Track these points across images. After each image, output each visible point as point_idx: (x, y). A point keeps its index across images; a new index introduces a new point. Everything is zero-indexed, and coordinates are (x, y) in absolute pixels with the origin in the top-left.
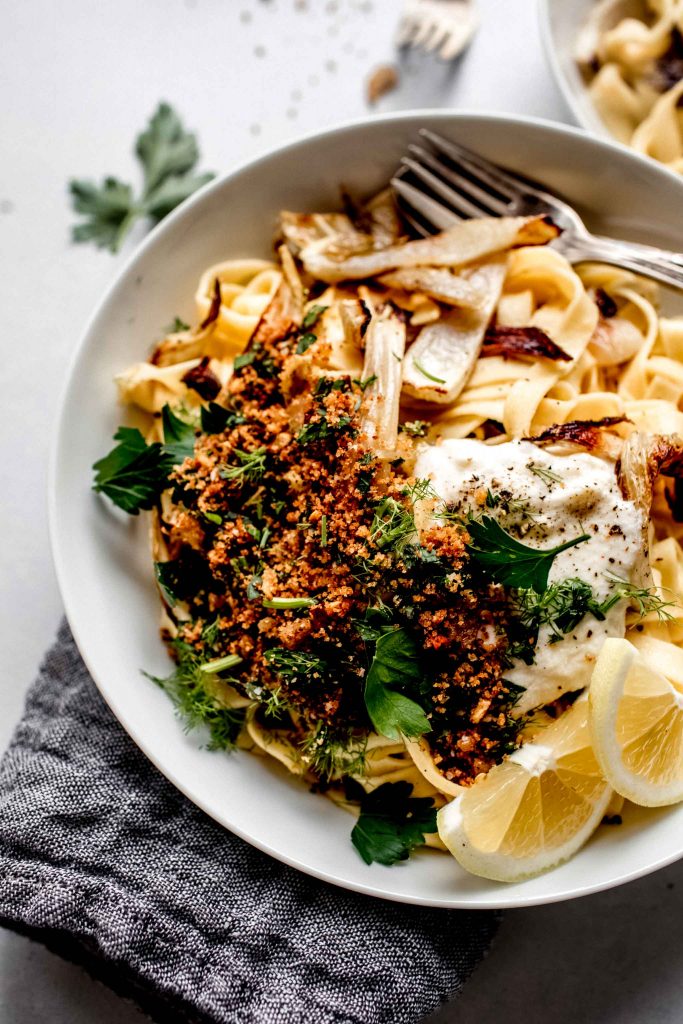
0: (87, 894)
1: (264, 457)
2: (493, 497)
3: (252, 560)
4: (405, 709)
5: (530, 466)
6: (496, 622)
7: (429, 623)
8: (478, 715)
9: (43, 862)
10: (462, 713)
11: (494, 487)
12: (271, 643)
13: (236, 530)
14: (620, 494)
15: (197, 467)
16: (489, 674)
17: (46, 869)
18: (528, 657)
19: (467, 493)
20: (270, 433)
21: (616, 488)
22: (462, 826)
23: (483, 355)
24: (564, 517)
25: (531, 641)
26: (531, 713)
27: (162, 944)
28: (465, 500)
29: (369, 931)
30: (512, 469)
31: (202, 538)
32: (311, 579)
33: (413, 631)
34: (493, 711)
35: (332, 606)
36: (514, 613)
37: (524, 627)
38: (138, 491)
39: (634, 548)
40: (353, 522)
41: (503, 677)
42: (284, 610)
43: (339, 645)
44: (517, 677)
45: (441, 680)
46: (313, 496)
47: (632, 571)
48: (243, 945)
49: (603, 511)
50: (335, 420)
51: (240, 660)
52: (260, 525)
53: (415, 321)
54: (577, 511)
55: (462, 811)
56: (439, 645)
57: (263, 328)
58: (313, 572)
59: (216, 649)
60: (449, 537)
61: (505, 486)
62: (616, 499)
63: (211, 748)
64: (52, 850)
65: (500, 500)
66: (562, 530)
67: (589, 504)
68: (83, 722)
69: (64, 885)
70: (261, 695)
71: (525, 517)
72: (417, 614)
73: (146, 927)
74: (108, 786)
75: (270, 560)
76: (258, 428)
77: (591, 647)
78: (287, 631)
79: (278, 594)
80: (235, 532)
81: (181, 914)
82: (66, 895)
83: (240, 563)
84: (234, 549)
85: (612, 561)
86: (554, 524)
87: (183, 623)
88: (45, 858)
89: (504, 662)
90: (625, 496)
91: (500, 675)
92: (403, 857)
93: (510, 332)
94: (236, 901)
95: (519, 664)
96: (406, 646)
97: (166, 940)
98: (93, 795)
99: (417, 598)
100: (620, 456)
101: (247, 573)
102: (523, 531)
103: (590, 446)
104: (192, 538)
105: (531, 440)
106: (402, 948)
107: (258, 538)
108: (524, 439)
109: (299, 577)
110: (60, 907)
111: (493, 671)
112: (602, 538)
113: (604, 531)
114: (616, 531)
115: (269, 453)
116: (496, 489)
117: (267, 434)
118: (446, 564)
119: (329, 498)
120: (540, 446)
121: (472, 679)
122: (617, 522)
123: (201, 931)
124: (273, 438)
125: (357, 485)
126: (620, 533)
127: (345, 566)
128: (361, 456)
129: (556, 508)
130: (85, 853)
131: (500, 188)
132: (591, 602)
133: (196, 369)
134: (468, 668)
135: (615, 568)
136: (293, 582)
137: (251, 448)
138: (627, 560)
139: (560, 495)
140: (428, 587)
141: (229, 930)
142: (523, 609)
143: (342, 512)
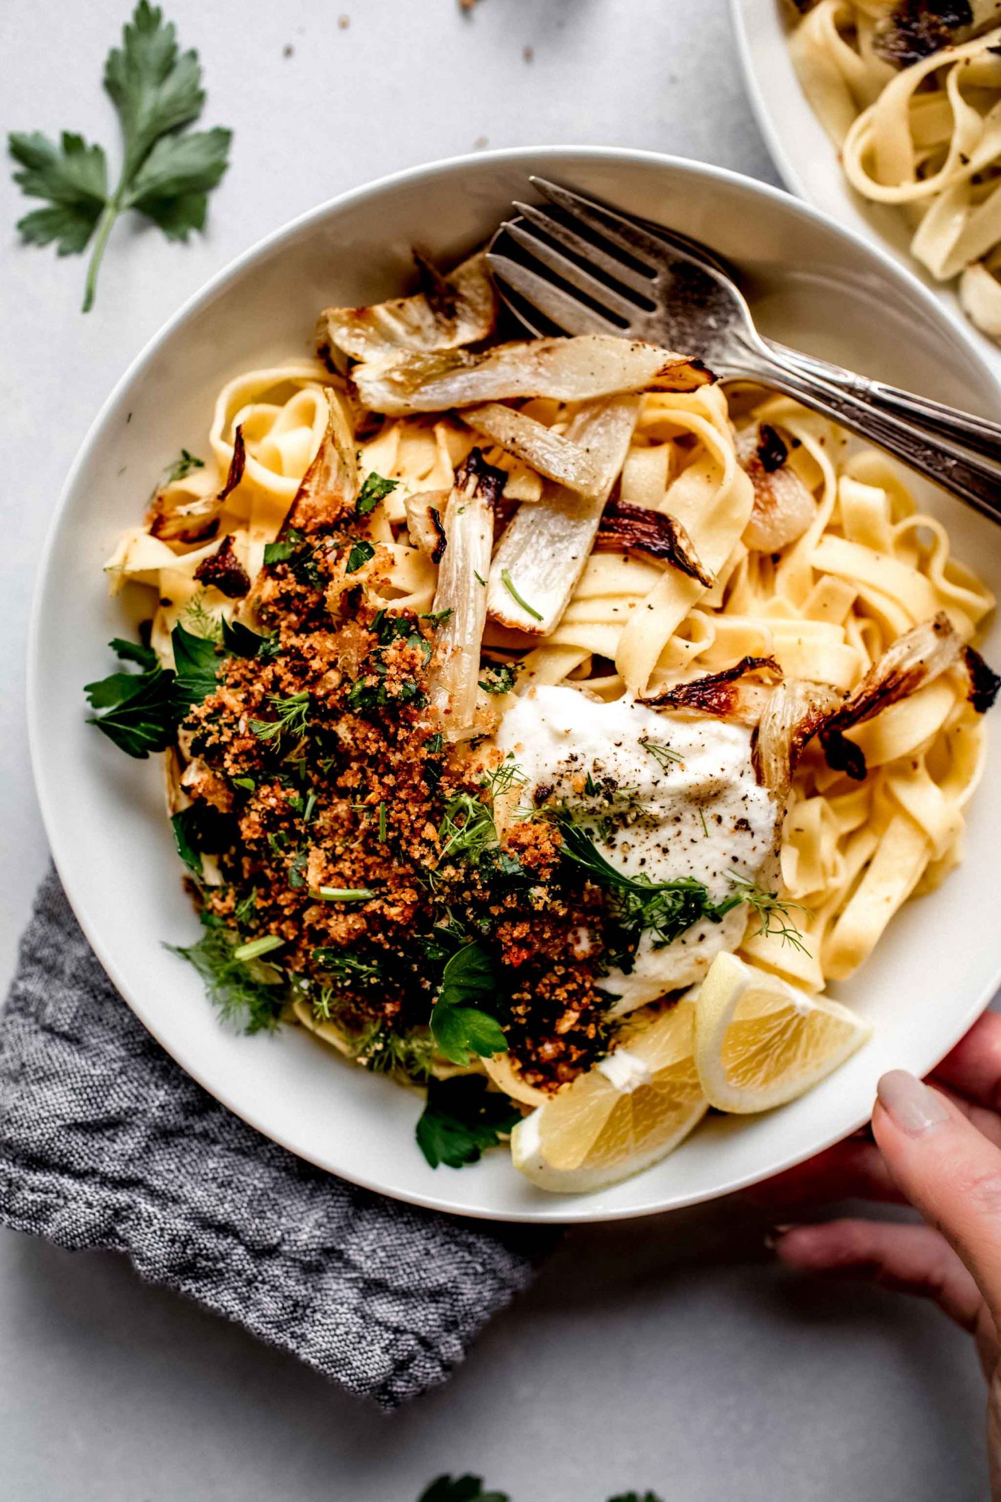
0: (117, 1212)
1: (306, 705)
2: (594, 783)
3: (292, 833)
4: (483, 1024)
5: (643, 741)
6: (591, 926)
7: (508, 937)
8: (564, 1026)
9: (62, 1174)
10: (546, 1021)
11: (595, 771)
12: (319, 936)
13: (270, 798)
14: (753, 775)
15: (221, 708)
16: (578, 984)
17: (67, 1183)
18: (627, 966)
19: (562, 776)
20: (314, 672)
21: (750, 768)
22: (539, 1150)
23: (598, 547)
24: (680, 805)
25: (631, 948)
26: (628, 1015)
27: (204, 1263)
28: (559, 784)
29: (434, 1236)
30: (619, 745)
31: (231, 801)
32: (367, 868)
33: (490, 947)
34: (584, 1019)
35: (393, 912)
36: (613, 915)
37: (625, 930)
38: (147, 731)
39: (764, 849)
40: (418, 817)
41: (597, 984)
42: (335, 902)
43: (401, 954)
44: (613, 984)
45: (521, 991)
46: (369, 771)
47: (759, 871)
48: (294, 1260)
49: (730, 800)
50: (396, 689)
51: (282, 942)
52: (302, 786)
53: (510, 492)
54: (697, 799)
55: (541, 1133)
56: (520, 961)
57: (303, 502)
58: (370, 861)
59: (253, 925)
60: (537, 838)
61: (610, 770)
62: (748, 785)
63: (252, 1030)
64: (72, 1163)
65: (601, 788)
66: (678, 820)
67: (712, 793)
68: (95, 997)
69: (89, 1205)
70: (309, 989)
71: (632, 806)
72: (494, 928)
73: (185, 1248)
74: (131, 1082)
75: (318, 838)
76: (299, 663)
77: (703, 950)
78: (340, 927)
79: (326, 881)
80: (273, 802)
81: (224, 1229)
82: (93, 1216)
83: (279, 840)
84: (271, 820)
85: (735, 859)
86: (668, 813)
87: (212, 889)
88: (65, 1169)
89: (594, 966)
90: (760, 781)
91: (592, 983)
92: (473, 1157)
93: (635, 514)
94: (285, 1208)
95: (616, 972)
96: (481, 960)
97: (207, 1258)
98: (115, 1096)
99: (495, 911)
100: (759, 722)
101: (288, 850)
102: (630, 821)
103: (723, 711)
104: (219, 800)
105: (648, 703)
106: (470, 1253)
107: (301, 809)
108: (637, 701)
109: (353, 862)
110: (87, 1231)
111: (584, 981)
112: (726, 832)
113: (729, 824)
114: (743, 825)
115: (312, 699)
116: (598, 773)
117: (311, 674)
118: (531, 876)
119: (389, 780)
120: (658, 712)
121: (558, 992)
122: (746, 815)
123: (247, 1247)
124: (318, 677)
125: (424, 776)
126: (748, 829)
127: (408, 866)
128: (428, 739)
129: (671, 796)
130: (111, 1167)
131: (639, 254)
132: (707, 905)
133: (213, 560)
134: (554, 979)
135: (737, 867)
136: (345, 867)
137: (291, 690)
138: (754, 861)
139: (678, 780)
140: (509, 898)
141: (279, 1244)
142: (624, 910)
143: (405, 802)
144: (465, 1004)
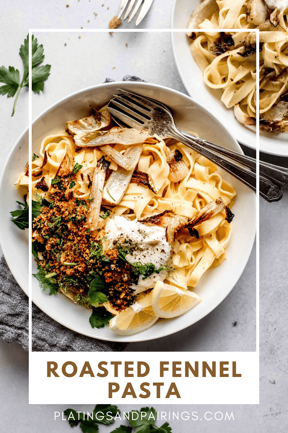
0: (18, 335)
1: (60, 219)
2: (127, 240)
3: (57, 249)
4: (102, 295)
5: (139, 231)
6: (127, 274)
7: (107, 276)
8: (122, 297)
9: (6, 326)
10: (118, 295)
11: (127, 238)
12: (64, 273)
13: (52, 241)
14: (166, 239)
15: (41, 219)
16: (125, 287)
17: (8, 328)
18: (136, 283)
19: (119, 238)
20: (62, 211)
21: (165, 237)
22: (116, 325)
23: (131, 181)
24: (148, 246)
25: (137, 279)
26: (138, 294)
27: (39, 347)
28: (119, 240)
29: (93, 344)
30: (133, 231)
31: (44, 241)
32: (75, 258)
33: (102, 278)
34: (127, 295)
35: (80, 269)
36: (133, 271)
37: (136, 275)
38: (24, 223)
39: (168, 257)
40: (85, 248)
41: (129, 287)
42: (67, 266)
43: (82, 279)
44: (133, 287)
45: (111, 288)
46: (74, 236)
47: (167, 262)
48: (59, 348)
49: (160, 245)
50: (79, 218)
51: (57, 274)
52: (60, 238)
53: (111, 168)
54: (152, 245)
55: (116, 321)
56: (109, 282)
57: (61, 169)
58: (75, 256)
59: (50, 270)
60: (113, 253)
61: (130, 238)
62: (164, 242)
64: (8, 323)
65: (128, 242)
66: (148, 249)
67: (155, 243)
68: (14, 285)
69: (12, 333)
70: (62, 285)
71: (136, 246)
72: (103, 274)
73: (34, 344)
74: (22, 305)
75: (64, 250)
76: (59, 209)
77: (155, 280)
78: (69, 272)
79: (65, 261)
80: (53, 242)
81: (43, 340)
82: (13, 336)
83: (54, 251)
84: (53, 246)
85: (161, 259)
86: (145, 248)
87: (41, 260)
88: (7, 325)
89: (129, 283)
90: (167, 241)
91: (128, 287)
92: (103, 326)
93: (141, 173)
94: (58, 336)
95: (134, 284)
96: (100, 281)
97: (40, 347)
98: (18, 308)
99: (103, 270)
100: (167, 226)
101: (57, 253)
102: (136, 249)
103: (158, 224)
104: (41, 241)
105: (140, 221)
106: (102, 348)
107: (59, 244)
108: (138, 221)
109: (71, 257)
110: (12, 339)
111: (126, 286)
112: (159, 253)
113: (160, 251)
114: (163, 251)
115: (62, 218)
116: (128, 238)
117: (61, 212)
118: (111, 262)
119: (79, 238)
120: (143, 224)
121: (120, 289)
122: (163, 249)
123: (49, 344)
124: (63, 213)
125: (86, 238)
126: (164, 252)
127: (83, 259)
128: (87, 230)
129: (146, 244)
130: (17, 325)
131: (146, 106)
132: (155, 270)
133: (40, 183)
134: (119, 286)
135: (162, 261)
136: (70, 258)
137: (57, 215)
138: (166, 259)
139: (147, 240)
140: (106, 267)
141: (56, 344)
142: (135, 270)
143: (82, 244)
144: (97, 291)
